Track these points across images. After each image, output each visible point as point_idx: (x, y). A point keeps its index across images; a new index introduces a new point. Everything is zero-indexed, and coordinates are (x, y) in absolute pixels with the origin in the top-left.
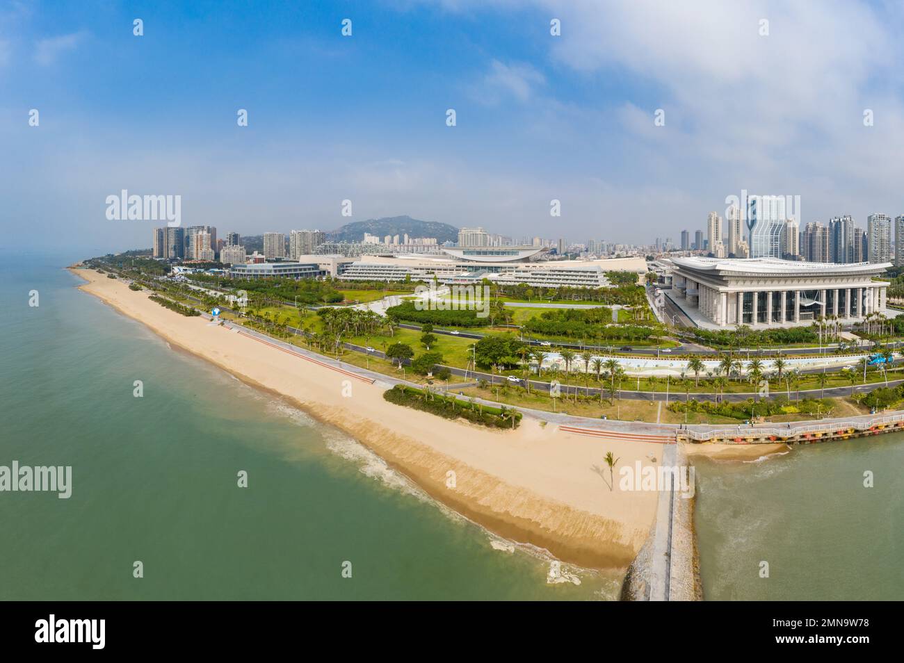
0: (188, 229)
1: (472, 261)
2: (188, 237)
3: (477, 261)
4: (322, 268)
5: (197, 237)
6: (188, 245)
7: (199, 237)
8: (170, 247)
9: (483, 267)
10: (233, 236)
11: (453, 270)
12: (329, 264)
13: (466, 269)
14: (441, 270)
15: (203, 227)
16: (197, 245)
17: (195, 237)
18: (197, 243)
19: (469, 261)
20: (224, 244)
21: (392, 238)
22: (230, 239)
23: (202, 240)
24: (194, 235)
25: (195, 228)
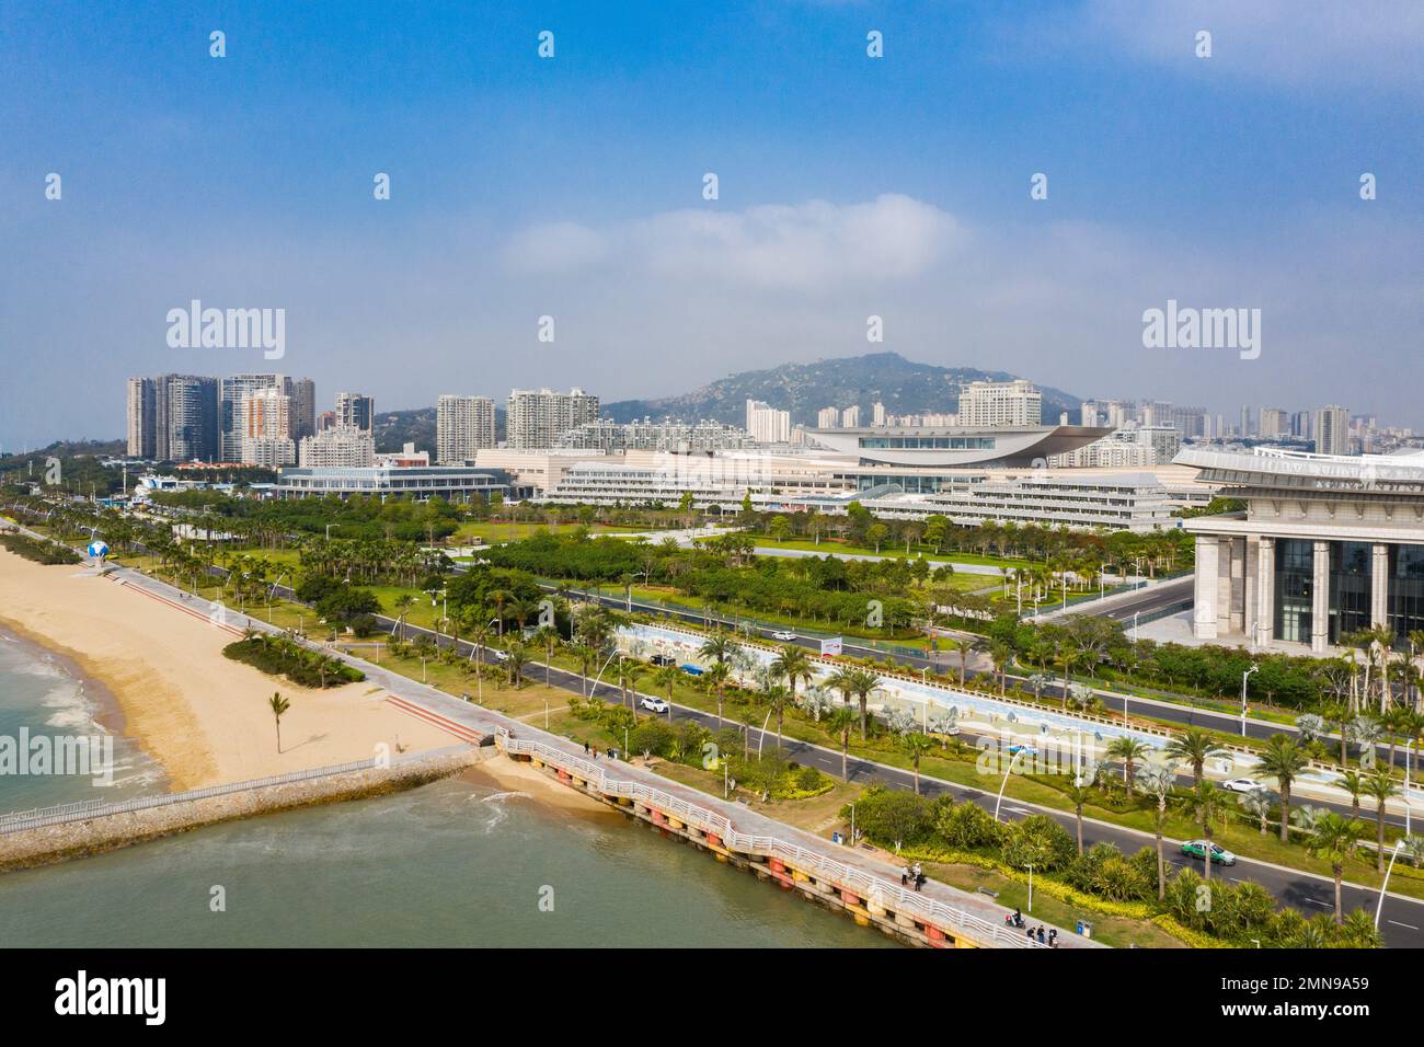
0: (226, 382)
1: (881, 463)
2: (229, 405)
3: (892, 465)
4: (525, 480)
5: (251, 403)
6: (228, 427)
7: (256, 406)
8: (173, 431)
9: (898, 480)
10: (356, 403)
11: (824, 486)
12: (540, 471)
13: (854, 482)
14: (796, 484)
15: (272, 379)
16: (252, 427)
17: (247, 405)
18: (251, 420)
19: (874, 463)
20: (330, 420)
21: (841, 415)
22: (345, 411)
23: (262, 412)
24: (245, 398)
25: (249, 379)
